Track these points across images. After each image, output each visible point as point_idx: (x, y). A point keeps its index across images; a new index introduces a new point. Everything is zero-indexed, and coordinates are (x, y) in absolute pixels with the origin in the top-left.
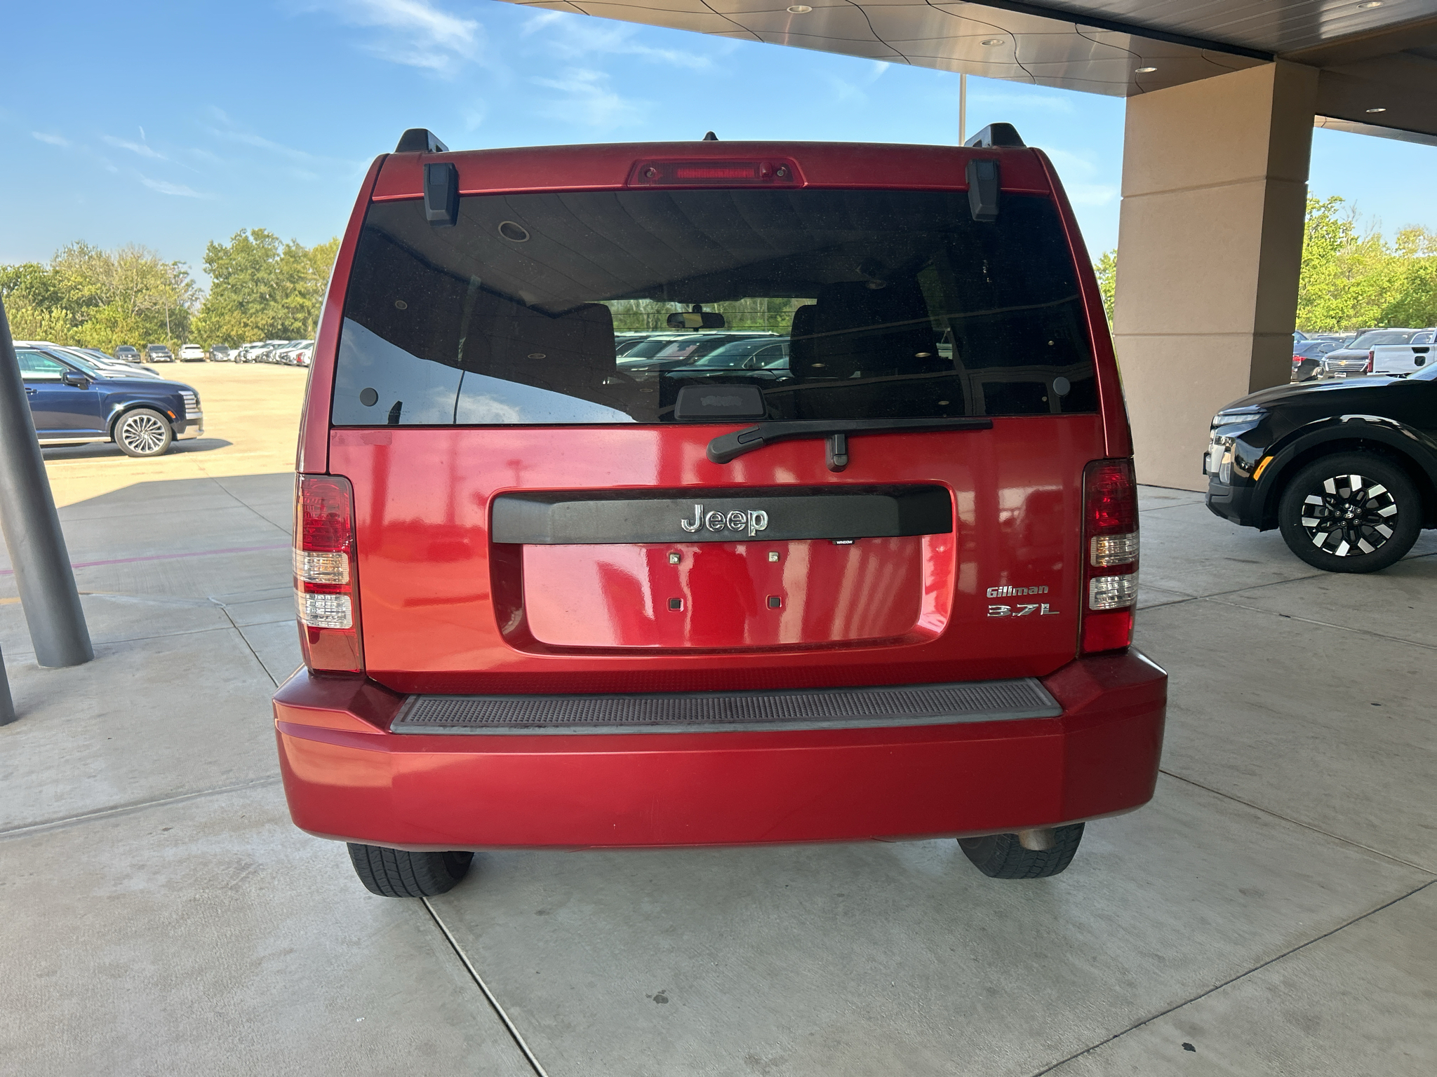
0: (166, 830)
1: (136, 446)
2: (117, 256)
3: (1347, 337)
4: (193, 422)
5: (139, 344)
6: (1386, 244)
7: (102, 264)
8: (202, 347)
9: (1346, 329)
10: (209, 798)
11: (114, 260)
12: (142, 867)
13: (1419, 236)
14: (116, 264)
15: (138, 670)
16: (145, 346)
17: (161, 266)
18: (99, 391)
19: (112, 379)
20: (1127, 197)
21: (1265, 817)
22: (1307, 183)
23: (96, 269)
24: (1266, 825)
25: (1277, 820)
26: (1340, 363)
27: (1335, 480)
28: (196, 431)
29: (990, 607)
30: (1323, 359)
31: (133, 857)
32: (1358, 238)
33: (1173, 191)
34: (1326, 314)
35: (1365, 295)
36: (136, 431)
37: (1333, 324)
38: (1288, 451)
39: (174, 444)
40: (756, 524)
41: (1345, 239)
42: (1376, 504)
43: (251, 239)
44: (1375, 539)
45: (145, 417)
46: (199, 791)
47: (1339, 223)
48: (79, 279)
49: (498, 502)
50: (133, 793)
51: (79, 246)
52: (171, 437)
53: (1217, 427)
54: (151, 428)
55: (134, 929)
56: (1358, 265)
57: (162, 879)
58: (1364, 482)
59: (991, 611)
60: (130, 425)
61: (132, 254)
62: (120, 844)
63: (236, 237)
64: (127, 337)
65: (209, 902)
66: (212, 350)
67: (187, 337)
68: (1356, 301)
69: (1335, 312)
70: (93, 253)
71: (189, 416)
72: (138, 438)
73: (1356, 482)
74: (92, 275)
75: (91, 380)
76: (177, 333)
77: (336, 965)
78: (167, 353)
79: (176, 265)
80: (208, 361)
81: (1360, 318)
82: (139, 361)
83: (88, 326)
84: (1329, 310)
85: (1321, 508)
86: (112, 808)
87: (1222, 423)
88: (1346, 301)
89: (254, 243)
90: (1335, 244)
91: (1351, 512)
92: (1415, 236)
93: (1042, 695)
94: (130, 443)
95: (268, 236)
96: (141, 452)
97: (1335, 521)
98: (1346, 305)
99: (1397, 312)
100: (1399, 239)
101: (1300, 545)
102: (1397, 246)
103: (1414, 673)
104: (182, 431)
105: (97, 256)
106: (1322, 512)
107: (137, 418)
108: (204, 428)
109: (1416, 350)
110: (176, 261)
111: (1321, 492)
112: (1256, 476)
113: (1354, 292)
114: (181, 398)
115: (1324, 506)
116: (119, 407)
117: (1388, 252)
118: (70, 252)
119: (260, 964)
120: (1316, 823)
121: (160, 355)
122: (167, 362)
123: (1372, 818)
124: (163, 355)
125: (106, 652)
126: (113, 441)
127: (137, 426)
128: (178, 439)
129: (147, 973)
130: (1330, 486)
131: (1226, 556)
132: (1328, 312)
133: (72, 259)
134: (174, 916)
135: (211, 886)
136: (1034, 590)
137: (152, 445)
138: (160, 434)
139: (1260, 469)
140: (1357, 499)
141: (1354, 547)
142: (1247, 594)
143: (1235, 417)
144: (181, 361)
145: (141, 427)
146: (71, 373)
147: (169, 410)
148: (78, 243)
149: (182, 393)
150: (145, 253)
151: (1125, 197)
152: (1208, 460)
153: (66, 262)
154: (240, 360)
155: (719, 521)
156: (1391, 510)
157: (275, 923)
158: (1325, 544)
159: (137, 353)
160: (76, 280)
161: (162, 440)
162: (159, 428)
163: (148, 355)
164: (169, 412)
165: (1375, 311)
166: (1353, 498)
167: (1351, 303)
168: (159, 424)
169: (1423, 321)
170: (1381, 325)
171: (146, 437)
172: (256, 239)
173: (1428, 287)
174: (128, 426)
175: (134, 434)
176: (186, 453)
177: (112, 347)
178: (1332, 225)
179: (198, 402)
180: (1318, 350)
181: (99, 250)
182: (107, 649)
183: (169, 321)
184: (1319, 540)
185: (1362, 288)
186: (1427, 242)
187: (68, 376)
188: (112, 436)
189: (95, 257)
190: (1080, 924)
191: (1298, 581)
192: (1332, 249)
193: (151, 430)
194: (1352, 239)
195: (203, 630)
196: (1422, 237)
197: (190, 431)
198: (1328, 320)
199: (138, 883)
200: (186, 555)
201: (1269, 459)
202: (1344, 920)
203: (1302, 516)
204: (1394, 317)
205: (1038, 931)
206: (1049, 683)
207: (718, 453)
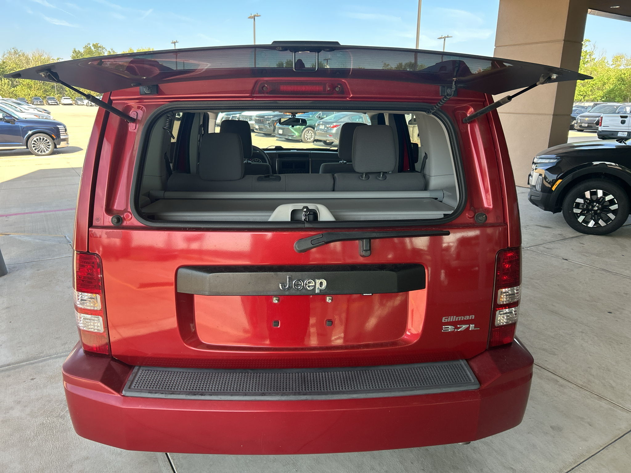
0: (32, 379)
1: (38, 151)
2: (32, 55)
3: (589, 106)
4: (64, 140)
5: (43, 96)
6: (608, 62)
7: (25, 58)
8: (72, 98)
9: (587, 101)
10: (54, 360)
11: (30, 56)
12: (19, 402)
13: (623, 58)
14: (31, 59)
15: (27, 280)
16: (45, 97)
17: (52, 60)
18: (20, 125)
19: (26, 119)
20: (497, 47)
21: (561, 381)
22: (582, 43)
23: (22, 61)
24: (562, 386)
25: (567, 383)
26: (585, 119)
27: (590, 192)
28: (66, 144)
29: (444, 327)
30: (578, 117)
31: (15, 396)
32: (595, 59)
33: (519, 45)
34: (578, 94)
35: (596, 85)
36: (38, 144)
37: (582, 99)
38: (569, 177)
39: (55, 149)
40: (320, 287)
41: (589, 59)
42: (608, 203)
43: (93, 48)
44: (607, 220)
45: (42, 137)
46: (50, 356)
47: (588, 52)
48: (14, 66)
49: (180, 270)
50: (18, 356)
51: (14, 50)
52: (54, 147)
53: (535, 164)
54: (45, 142)
55: (12, 441)
56: (594, 72)
57: (28, 410)
58: (604, 193)
59: (444, 329)
60: (35, 141)
61: (38, 54)
62: (10, 388)
63: (85, 47)
64: (37, 93)
65: (50, 426)
66: (76, 100)
67: (65, 93)
68: (592, 88)
69: (583, 93)
70: (21, 53)
71: (62, 137)
72: (38, 147)
73: (600, 193)
74: (20, 64)
75: (16, 120)
76: (60, 91)
77: (109, 468)
78: (56, 101)
79: (59, 60)
80: (74, 105)
81: (594, 96)
82: (43, 104)
83: (19, 88)
84: (580, 92)
85: (582, 204)
86: (8, 365)
87: (539, 162)
88: (588, 88)
89: (94, 50)
90: (585, 61)
91: (597, 207)
92: (621, 58)
93: (469, 373)
94: (35, 149)
95: (100, 47)
96: (40, 153)
97: (588, 210)
98: (588, 90)
99: (610, 94)
100: (613, 60)
101: (572, 221)
102: (612, 63)
103: (626, 294)
104: (59, 144)
105: (23, 55)
106: (583, 206)
107: (38, 138)
108: (69, 142)
109: (622, 117)
110: (59, 58)
111: (583, 197)
112: (554, 189)
113: (592, 84)
114: (58, 129)
115: (584, 203)
116: (30, 132)
117: (608, 66)
118: (10, 53)
119: (71, 466)
120: (584, 385)
121: (52, 101)
122: (55, 105)
123: (612, 382)
124: (54, 102)
125: (14, 269)
126: (27, 148)
127: (38, 142)
128: (57, 147)
129: (16, 470)
130: (588, 194)
131: (536, 224)
132: (579, 93)
133: (11, 56)
134: (32, 434)
135: (51, 415)
136: (467, 318)
137: (45, 151)
138: (49, 145)
139: (556, 185)
140: (600, 201)
141: (596, 223)
142: (547, 246)
143: (545, 160)
144: (62, 104)
145: (40, 142)
146: (7, 116)
147: (53, 134)
148: (13, 49)
149: (58, 126)
150: (44, 54)
151: (496, 47)
152: (530, 178)
153: (8, 57)
154: (89, 105)
155: (300, 285)
156: (614, 207)
157: (81, 440)
158: (584, 221)
159: (42, 100)
160: (13, 66)
161: (50, 148)
162: (48, 143)
163: (47, 101)
164: (53, 135)
165: (601, 93)
166: (598, 201)
167: (590, 89)
168: (48, 141)
169: (622, 98)
170: (603, 99)
171: (42, 146)
172: (95, 48)
173: (625, 83)
174: (34, 141)
175: (37, 145)
176: (61, 154)
177: (31, 97)
178: (584, 52)
179: (66, 130)
180: (575, 113)
181: (23, 52)
182: (14, 267)
183: (56, 86)
184: (581, 219)
185: (596, 82)
186: (626, 62)
187: (5, 118)
188: (27, 146)
189: (21, 55)
190: (474, 448)
191: (570, 239)
192: (583, 64)
193: (45, 143)
194: (593, 59)
195: (61, 257)
196: (623, 59)
197: (63, 144)
198: (579, 97)
199: (16, 413)
200: (58, 210)
201: (560, 181)
202: (601, 446)
203: (574, 208)
204: (610, 97)
205: (454, 452)
206: (472, 363)
207: (300, 250)
